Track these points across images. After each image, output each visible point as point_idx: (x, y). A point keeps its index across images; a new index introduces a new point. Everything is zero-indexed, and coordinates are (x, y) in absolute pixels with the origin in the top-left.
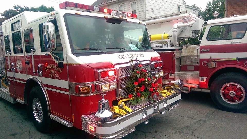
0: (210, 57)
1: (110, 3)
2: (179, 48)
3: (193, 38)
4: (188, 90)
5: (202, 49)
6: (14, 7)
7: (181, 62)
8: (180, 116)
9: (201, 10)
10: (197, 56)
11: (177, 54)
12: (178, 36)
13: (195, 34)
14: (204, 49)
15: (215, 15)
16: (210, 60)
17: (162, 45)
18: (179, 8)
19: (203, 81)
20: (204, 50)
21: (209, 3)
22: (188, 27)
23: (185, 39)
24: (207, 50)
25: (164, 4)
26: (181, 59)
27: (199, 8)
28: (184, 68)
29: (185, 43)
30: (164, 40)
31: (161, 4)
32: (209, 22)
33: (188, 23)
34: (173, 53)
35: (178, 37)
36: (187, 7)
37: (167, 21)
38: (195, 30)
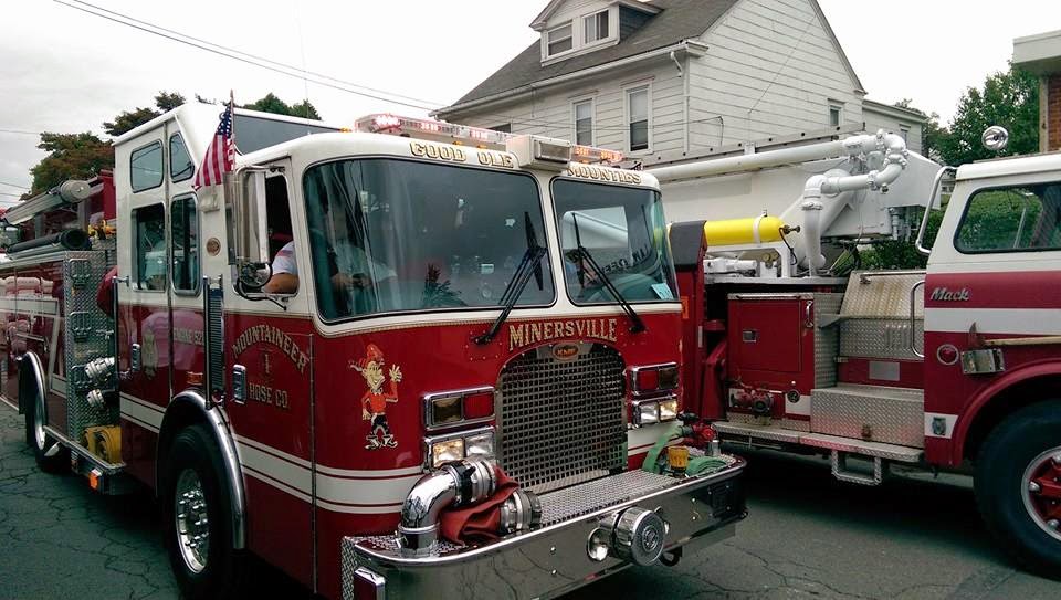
0: (974, 327)
1: (539, 91)
2: (833, 281)
3: (896, 239)
4: (871, 474)
5: (936, 291)
6: (158, 99)
7: (838, 347)
8: (835, 590)
9: (936, 125)
10: (913, 319)
11: (822, 310)
12: (828, 230)
13: (902, 220)
14: (945, 290)
15: (989, 143)
16: (972, 341)
17: (754, 268)
18: (834, 113)
19: (943, 433)
20: (943, 293)
21: (967, 95)
22: (869, 190)
23: (858, 243)
24: (957, 296)
25: (767, 97)
26: (839, 332)
27: (928, 115)
28: (852, 371)
29: (859, 262)
30: (765, 246)
31: (758, 95)
32: (965, 171)
33: (872, 173)
34: (804, 303)
35: (828, 234)
36: (873, 109)
37: (780, 165)
38: (905, 208)
